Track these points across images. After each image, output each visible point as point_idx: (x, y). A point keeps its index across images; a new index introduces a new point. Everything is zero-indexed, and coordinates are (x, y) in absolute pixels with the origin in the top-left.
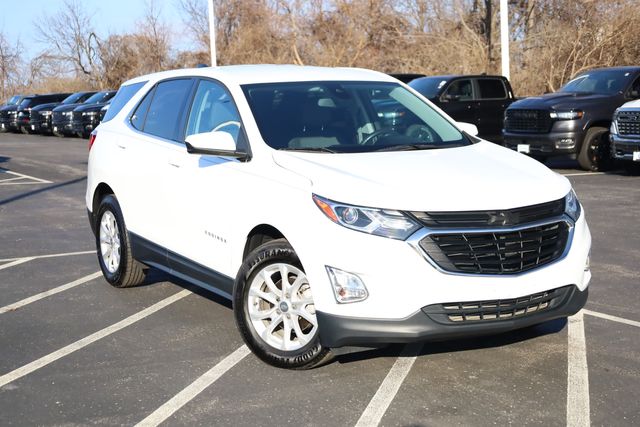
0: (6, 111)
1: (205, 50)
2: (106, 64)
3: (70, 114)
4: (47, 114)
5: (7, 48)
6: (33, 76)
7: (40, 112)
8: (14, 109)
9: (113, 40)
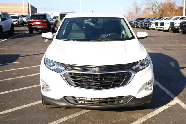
0: (131, 22)
1: (182, 6)
2: (160, 10)
3: (143, 23)
4: (139, 23)
5: (138, 6)
6: (144, 13)
7: (137, 23)
8: (133, 22)
9: (162, 4)
